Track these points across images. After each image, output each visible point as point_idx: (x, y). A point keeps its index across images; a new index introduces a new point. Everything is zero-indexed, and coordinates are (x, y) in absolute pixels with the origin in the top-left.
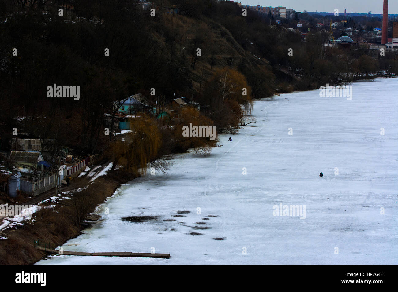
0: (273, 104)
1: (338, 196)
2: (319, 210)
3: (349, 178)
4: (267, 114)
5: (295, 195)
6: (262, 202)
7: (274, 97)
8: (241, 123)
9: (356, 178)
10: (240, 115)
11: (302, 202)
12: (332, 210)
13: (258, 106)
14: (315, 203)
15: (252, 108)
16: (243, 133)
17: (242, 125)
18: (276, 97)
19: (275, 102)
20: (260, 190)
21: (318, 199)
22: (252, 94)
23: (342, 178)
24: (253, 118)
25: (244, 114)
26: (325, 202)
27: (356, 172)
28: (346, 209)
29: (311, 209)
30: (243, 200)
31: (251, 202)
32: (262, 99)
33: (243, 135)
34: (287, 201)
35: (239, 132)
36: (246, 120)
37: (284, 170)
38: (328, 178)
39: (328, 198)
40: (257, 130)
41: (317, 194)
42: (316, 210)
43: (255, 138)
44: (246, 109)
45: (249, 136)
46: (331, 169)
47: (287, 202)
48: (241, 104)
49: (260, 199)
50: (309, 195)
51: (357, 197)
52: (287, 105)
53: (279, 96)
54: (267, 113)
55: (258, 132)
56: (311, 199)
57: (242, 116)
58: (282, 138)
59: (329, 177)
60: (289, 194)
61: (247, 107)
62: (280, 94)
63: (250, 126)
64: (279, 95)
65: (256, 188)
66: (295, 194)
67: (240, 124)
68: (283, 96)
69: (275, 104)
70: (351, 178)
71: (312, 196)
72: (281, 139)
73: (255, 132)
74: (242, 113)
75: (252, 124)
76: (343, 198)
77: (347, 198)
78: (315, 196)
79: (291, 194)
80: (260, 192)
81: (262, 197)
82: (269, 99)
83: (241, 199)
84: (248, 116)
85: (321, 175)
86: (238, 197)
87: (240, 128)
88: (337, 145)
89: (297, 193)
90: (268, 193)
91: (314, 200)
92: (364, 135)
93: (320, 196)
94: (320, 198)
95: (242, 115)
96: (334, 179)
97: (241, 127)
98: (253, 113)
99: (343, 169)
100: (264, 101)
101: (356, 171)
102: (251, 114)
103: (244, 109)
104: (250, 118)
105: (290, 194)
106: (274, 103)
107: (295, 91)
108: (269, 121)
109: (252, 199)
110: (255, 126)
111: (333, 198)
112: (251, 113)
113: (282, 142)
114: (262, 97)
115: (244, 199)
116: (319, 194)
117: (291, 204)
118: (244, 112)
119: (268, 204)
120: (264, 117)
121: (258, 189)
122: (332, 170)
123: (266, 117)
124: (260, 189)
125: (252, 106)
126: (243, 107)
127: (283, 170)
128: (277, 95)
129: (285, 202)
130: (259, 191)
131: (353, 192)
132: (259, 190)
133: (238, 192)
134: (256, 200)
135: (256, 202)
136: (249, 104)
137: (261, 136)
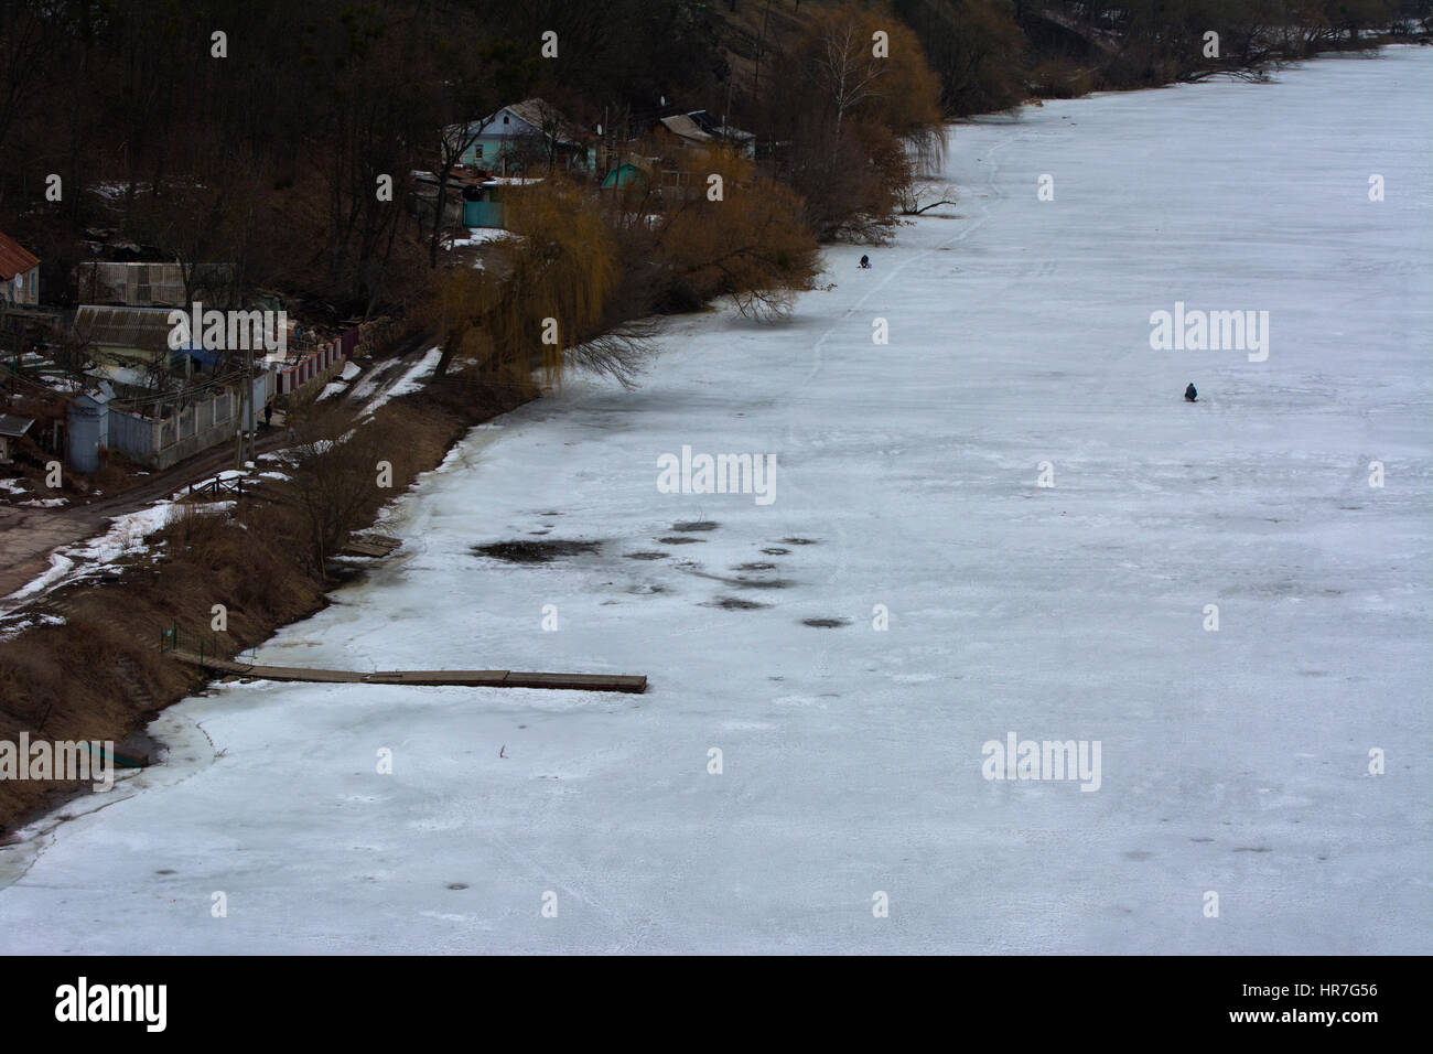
0: (1020, 136)
1: (1249, 469)
2: (1181, 518)
3: (1290, 404)
4: (996, 172)
5: (1096, 465)
6: (978, 489)
7: (1022, 111)
8: (904, 204)
9: (1315, 404)
10: (897, 174)
11: (1123, 491)
12: (1228, 517)
13: (966, 143)
14: (1168, 493)
15: (944, 150)
16: (910, 240)
17: (906, 213)
18: (1029, 111)
19: (1027, 129)
20: (971, 449)
21: (1178, 481)
22: (944, 100)
23: (1264, 404)
24: (947, 186)
25: (914, 174)
26: (1204, 491)
27: (1315, 381)
28: (1277, 517)
29: (1154, 517)
30: (909, 483)
31: (941, 489)
32: (978, 118)
33: (911, 247)
34: (1067, 487)
35: (897, 238)
36: (922, 194)
37: (1057, 375)
38: (1215, 405)
39: (1214, 478)
40: (961, 232)
41: (1178, 463)
42: (1173, 518)
43: (953, 260)
44: (920, 155)
45: (931, 252)
46: (1229, 373)
47: (1069, 490)
48: (905, 135)
49: (971, 479)
50: (1146, 466)
51: (1317, 474)
52: (1069, 140)
53: (1039, 108)
54: (995, 168)
55: (963, 236)
56: (1154, 481)
57: (905, 181)
58: (1053, 260)
59: (1218, 400)
60: (1077, 460)
61: (926, 146)
62: (1044, 102)
63: (935, 216)
64: (1041, 105)
65: (956, 440)
66: (1098, 460)
67: (900, 209)
68: (1054, 107)
69: (1027, 135)
70: (1296, 405)
71: (1158, 468)
72: (1046, 265)
73: (956, 239)
74: (907, 168)
75: (941, 209)
76: (1267, 476)
77: (1281, 476)
78: (1167, 468)
79: (1083, 460)
80: (970, 453)
81: (980, 472)
82: (1004, 117)
83: (905, 478)
84: (930, 179)
85: (1191, 394)
86: (895, 472)
87: (898, 222)
88: (1247, 285)
89: (1104, 459)
90: (1001, 460)
91: (1165, 484)
92: (1344, 251)
93: (1187, 470)
94: (1185, 476)
95: (909, 177)
96: (1236, 407)
97: (902, 219)
98: (949, 168)
99: (1270, 371)
100: (985, 127)
101: (1314, 377)
102: (939, 171)
103: (914, 155)
104: (935, 187)
105: (1079, 463)
106: (1020, 132)
107: (1097, 90)
108: (1004, 198)
109: (942, 479)
110: (953, 217)
111: (1231, 475)
112: (942, 168)
113: (1051, 273)
114: (979, 112)
115: (914, 478)
116: (1183, 463)
117: (1084, 496)
118: (914, 167)
119: (1001, 498)
120: (987, 182)
121: (963, 443)
122: (1230, 376)
123: (995, 183)
124: (970, 442)
125: (944, 143)
126: (910, 148)
127: (1055, 374)
128: (1031, 103)
129: (1063, 491)
130: (968, 452)
131: (1304, 457)
132: (969, 445)
133: (891, 452)
134: (959, 483)
135: (957, 489)
136: (933, 135)
137: (977, 252)
